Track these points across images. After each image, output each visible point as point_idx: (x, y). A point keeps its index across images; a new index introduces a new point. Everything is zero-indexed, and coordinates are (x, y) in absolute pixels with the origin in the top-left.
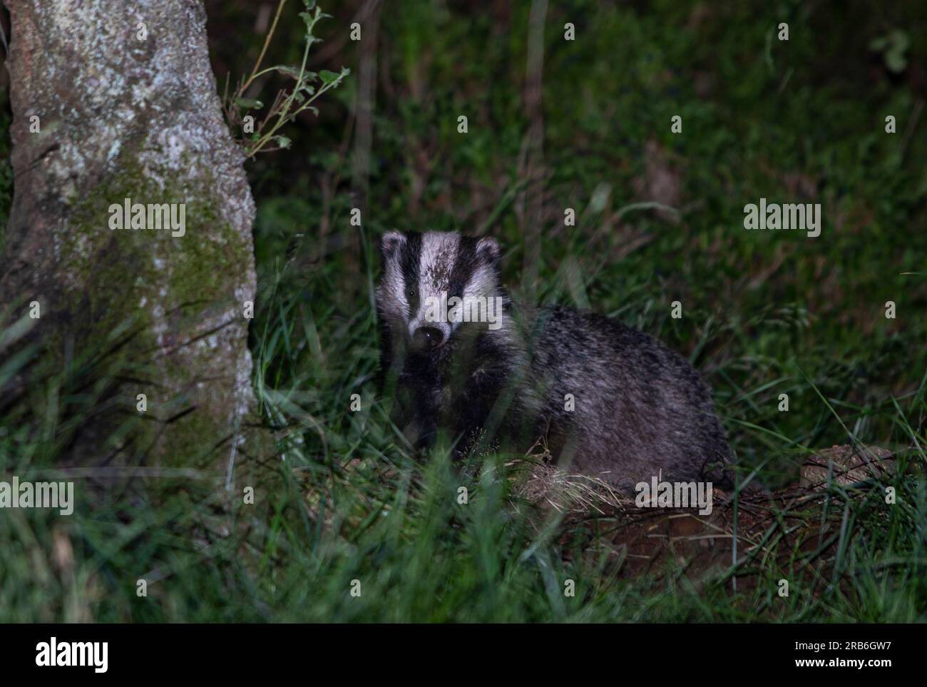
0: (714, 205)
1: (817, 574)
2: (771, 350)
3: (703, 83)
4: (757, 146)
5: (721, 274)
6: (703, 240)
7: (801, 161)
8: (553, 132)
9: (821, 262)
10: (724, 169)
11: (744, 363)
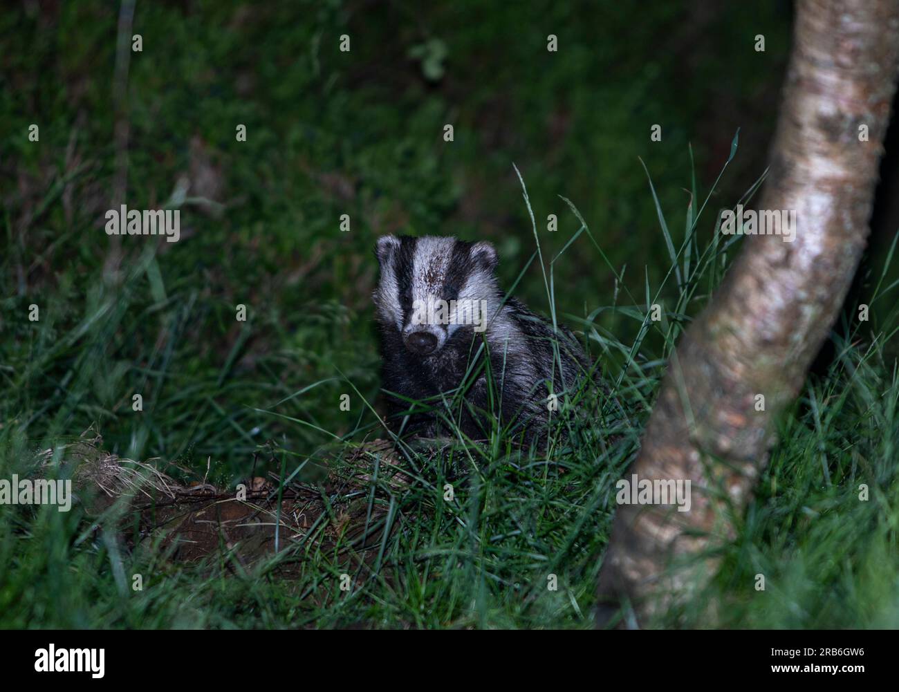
0: (255, 202)
1: (361, 562)
2: (308, 344)
3: (243, 83)
4: (298, 146)
5: (261, 269)
6: (243, 236)
7: (340, 163)
8: (97, 124)
9: (357, 260)
10: (265, 167)
11: (284, 356)
